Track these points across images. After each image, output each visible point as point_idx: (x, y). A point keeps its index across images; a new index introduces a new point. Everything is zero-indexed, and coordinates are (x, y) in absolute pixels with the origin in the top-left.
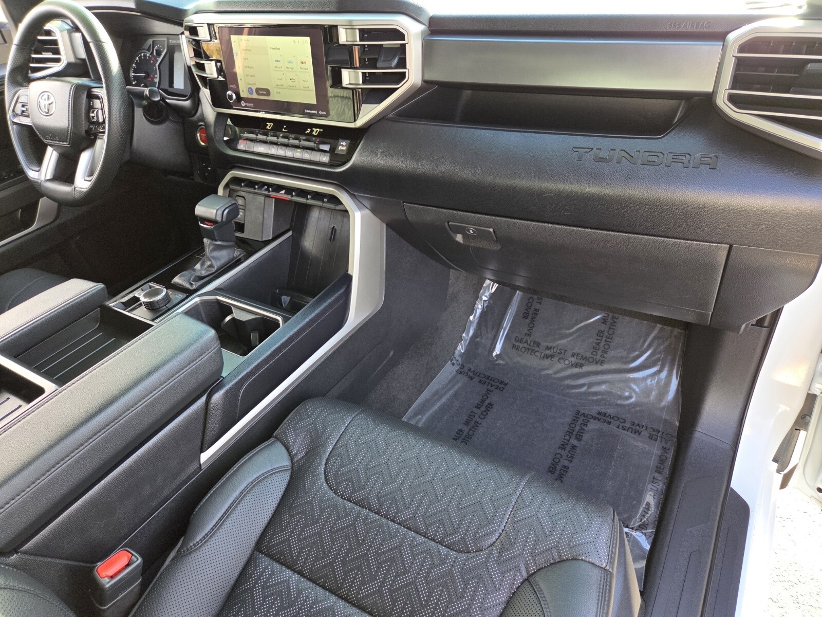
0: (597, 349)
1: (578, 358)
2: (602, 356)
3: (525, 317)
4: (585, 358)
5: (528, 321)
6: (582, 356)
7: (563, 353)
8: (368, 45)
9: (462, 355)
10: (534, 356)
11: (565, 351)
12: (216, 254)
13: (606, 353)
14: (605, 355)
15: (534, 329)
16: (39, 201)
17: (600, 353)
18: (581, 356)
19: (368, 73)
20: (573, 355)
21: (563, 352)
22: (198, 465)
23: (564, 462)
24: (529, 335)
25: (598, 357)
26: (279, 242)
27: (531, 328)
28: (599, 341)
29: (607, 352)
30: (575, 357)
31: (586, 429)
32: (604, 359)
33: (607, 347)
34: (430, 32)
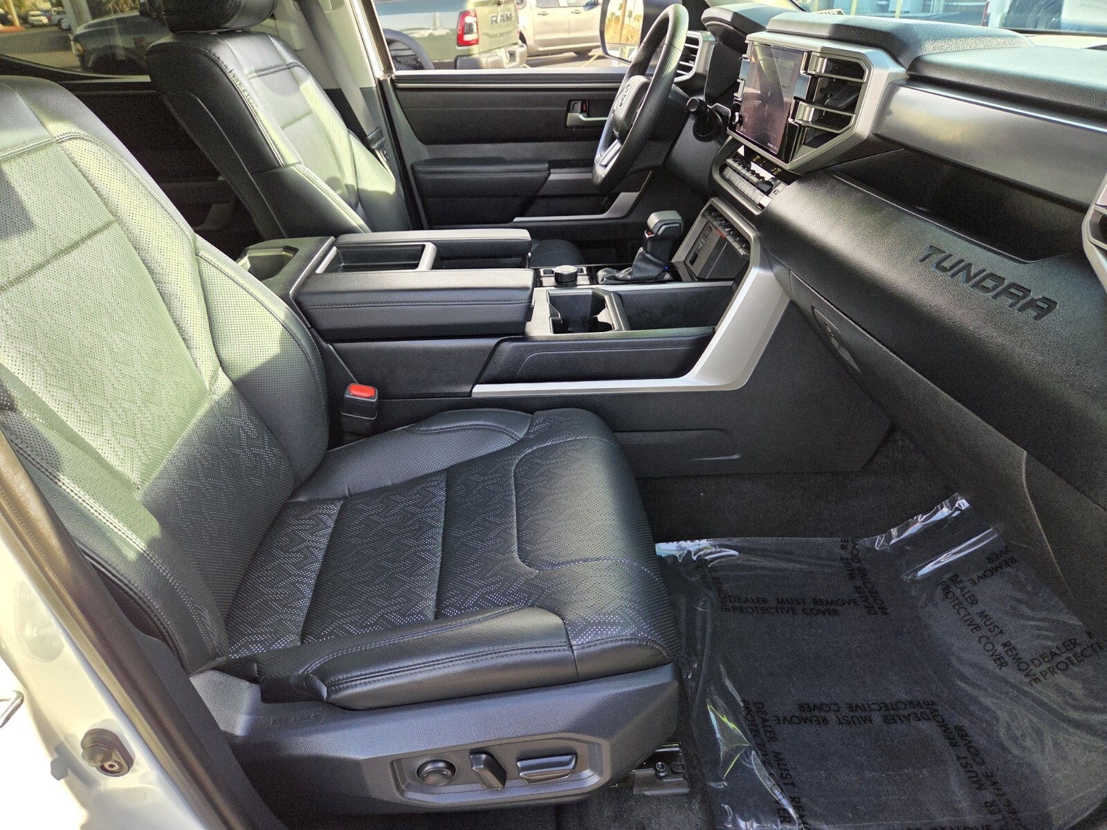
0: (1046, 660)
1: (1010, 653)
2: (1043, 674)
3: (990, 560)
4: (1018, 660)
5: (989, 566)
6: (1016, 655)
7: (995, 633)
8: (837, 79)
9: (871, 550)
10: (956, 611)
11: (1001, 632)
12: (643, 265)
13: (1053, 672)
14: (1049, 675)
15: (989, 580)
16: (619, 194)
17: (1044, 667)
18: (1015, 652)
19: (826, 111)
20: (1005, 645)
21: (997, 631)
22: (469, 391)
23: (832, 717)
24: (974, 583)
25: (1036, 671)
26: (711, 285)
27: (984, 576)
28: (1058, 652)
29: (1057, 673)
30: (1006, 649)
31: (913, 722)
32: (1042, 678)
33: (1062, 666)
34: (908, 77)
